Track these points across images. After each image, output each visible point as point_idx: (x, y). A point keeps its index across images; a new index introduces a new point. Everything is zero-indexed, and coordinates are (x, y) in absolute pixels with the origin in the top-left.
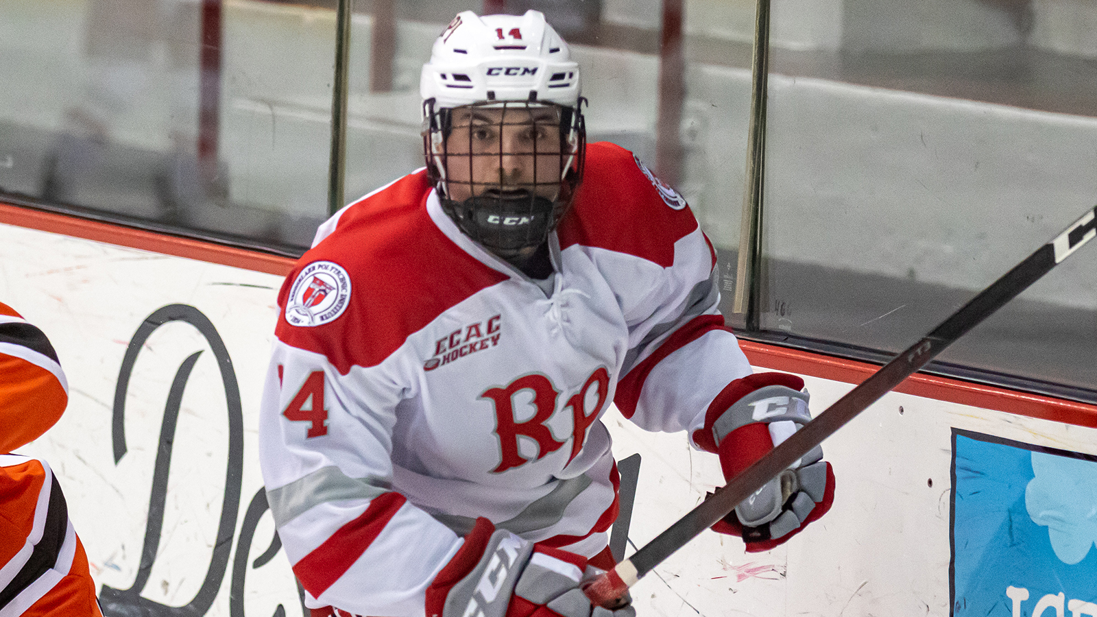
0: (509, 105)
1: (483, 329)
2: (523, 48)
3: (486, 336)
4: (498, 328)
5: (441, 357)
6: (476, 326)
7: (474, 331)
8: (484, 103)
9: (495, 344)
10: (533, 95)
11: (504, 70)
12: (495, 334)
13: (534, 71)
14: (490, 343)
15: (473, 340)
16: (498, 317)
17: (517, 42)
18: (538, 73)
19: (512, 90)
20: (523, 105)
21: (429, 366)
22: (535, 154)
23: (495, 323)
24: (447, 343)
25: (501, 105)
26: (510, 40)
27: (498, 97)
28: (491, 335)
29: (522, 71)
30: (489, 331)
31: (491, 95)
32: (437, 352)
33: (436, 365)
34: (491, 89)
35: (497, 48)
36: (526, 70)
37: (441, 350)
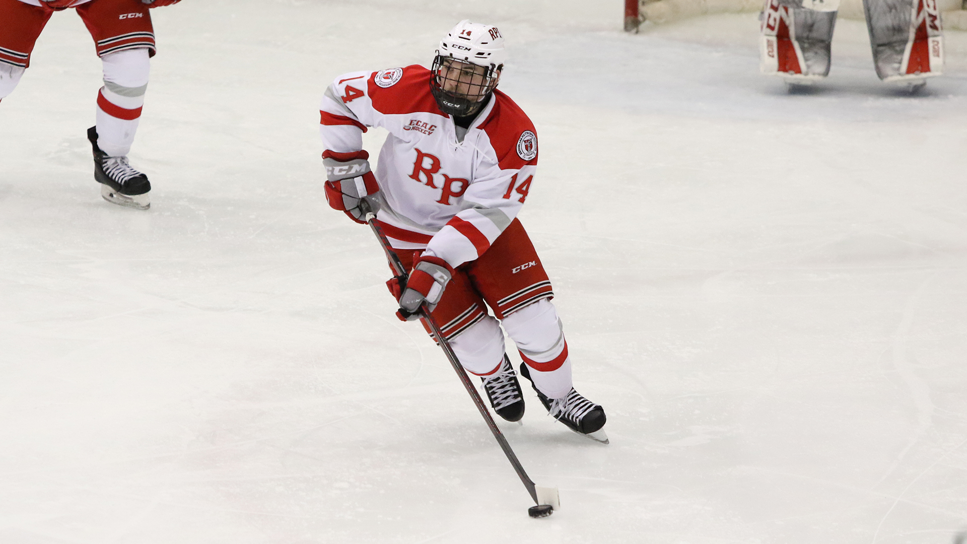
0: (455, 60)
1: (428, 127)
2: (469, 40)
3: (427, 130)
4: (433, 130)
5: (411, 126)
6: (426, 124)
7: (425, 125)
8: (448, 57)
9: (429, 135)
10: (467, 58)
11: (458, 46)
12: (431, 131)
13: (469, 50)
14: (427, 133)
15: (423, 128)
16: (436, 127)
17: (468, 37)
18: (470, 50)
19: (459, 54)
20: (461, 61)
21: (406, 128)
22: (470, 84)
23: (433, 128)
24: (415, 122)
25: (453, 59)
26: (465, 35)
27: (454, 56)
28: (429, 131)
29: (465, 48)
30: (429, 129)
31: (451, 54)
32: (410, 124)
33: (409, 129)
34: (451, 52)
35: (460, 37)
36: (466, 48)
37: (412, 124)
